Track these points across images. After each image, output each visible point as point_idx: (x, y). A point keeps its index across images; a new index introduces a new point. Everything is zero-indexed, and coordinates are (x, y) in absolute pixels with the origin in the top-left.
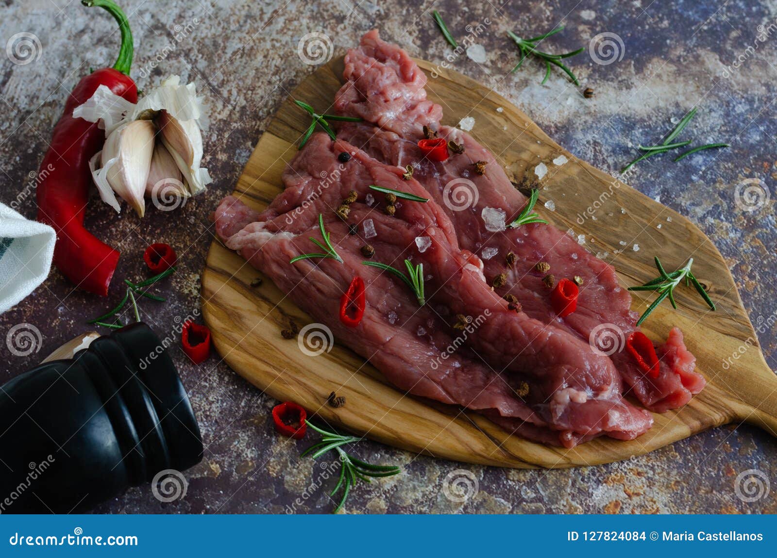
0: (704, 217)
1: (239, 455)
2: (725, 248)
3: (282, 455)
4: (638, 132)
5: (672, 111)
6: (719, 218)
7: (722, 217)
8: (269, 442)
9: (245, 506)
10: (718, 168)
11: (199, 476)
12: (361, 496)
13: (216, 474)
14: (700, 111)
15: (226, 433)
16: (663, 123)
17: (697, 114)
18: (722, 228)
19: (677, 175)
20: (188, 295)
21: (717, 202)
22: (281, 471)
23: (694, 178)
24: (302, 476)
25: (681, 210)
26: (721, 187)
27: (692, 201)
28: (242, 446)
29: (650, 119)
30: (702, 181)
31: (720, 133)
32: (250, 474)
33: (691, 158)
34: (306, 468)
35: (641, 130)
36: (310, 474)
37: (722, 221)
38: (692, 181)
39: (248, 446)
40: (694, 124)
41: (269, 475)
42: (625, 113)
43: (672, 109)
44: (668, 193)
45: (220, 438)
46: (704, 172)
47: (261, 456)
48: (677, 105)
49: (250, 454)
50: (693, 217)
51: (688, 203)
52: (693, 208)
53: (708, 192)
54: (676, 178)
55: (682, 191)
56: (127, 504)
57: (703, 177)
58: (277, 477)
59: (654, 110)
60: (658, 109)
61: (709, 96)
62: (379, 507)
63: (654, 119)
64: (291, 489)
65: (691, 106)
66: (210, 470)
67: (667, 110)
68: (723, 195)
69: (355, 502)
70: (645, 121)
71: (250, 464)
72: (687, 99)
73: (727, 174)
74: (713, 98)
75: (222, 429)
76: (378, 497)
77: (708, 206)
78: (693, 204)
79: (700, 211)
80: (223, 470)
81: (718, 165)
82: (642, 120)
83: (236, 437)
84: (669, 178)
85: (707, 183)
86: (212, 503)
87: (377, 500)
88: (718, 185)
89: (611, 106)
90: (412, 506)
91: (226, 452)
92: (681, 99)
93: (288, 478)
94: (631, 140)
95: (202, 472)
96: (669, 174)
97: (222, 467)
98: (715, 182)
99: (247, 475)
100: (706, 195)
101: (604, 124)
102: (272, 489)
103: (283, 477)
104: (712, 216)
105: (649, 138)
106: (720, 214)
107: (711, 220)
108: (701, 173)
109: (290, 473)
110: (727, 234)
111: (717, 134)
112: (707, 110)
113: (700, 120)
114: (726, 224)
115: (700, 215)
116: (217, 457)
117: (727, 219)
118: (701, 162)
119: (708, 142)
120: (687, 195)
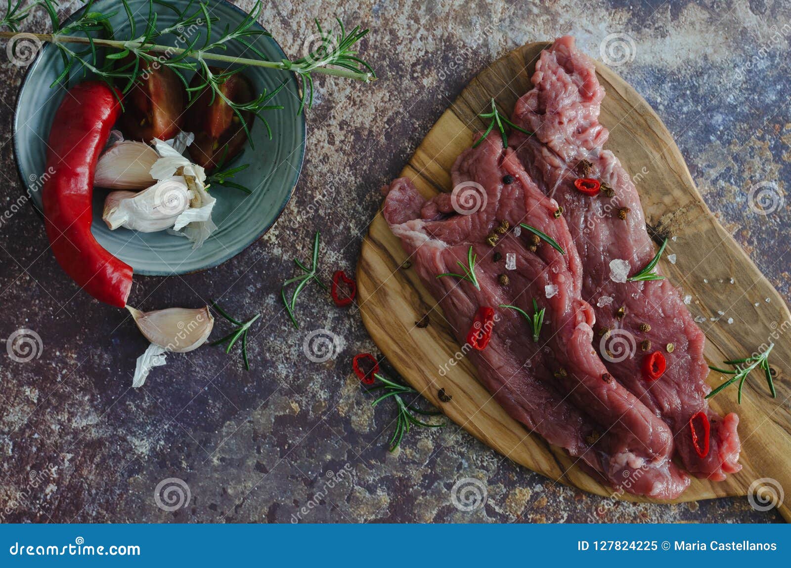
0: (717, 180)
1: (314, 396)
2: (731, 212)
3: (349, 397)
4: (667, 86)
5: (700, 65)
6: (729, 181)
7: (732, 181)
8: (338, 385)
9: (320, 442)
10: (735, 128)
11: (282, 413)
12: (413, 437)
13: (295, 412)
14: (726, 66)
15: (303, 375)
16: (691, 77)
17: (722, 69)
18: (730, 192)
19: (697, 135)
20: (267, 241)
21: (730, 165)
22: (349, 411)
23: (712, 138)
24: (366, 417)
25: (697, 171)
26: (736, 149)
27: (708, 163)
28: (316, 387)
29: (680, 72)
30: (718, 142)
31: (740, 91)
32: (324, 413)
33: (712, 116)
34: (369, 409)
35: (670, 84)
36: (372, 415)
37: (731, 184)
38: (710, 141)
39: (322, 388)
40: (719, 79)
41: (339, 414)
42: (658, 64)
43: (701, 63)
44: (688, 153)
45: (298, 378)
46: (722, 132)
47: (332, 397)
48: (706, 58)
49: (323, 395)
50: (707, 179)
51: (704, 165)
52: (707, 170)
53: (723, 154)
54: (696, 137)
55: (700, 151)
56: (225, 437)
57: (720, 138)
58: (345, 417)
59: (684, 63)
60: (687, 62)
61: (735, 49)
62: (427, 447)
63: (683, 72)
64: (356, 428)
65: (717, 58)
66: (291, 408)
67: (696, 62)
68: (736, 158)
69: (408, 442)
70: (675, 74)
71: (323, 404)
72: (715, 52)
73: (742, 135)
74: (739, 52)
75: (299, 371)
76: (427, 438)
77: (721, 169)
78: (708, 166)
79: (713, 173)
80: (301, 409)
81: (735, 125)
82: (673, 73)
83: (311, 379)
84: (690, 137)
85: (723, 144)
86: (294, 439)
87: (426, 440)
88: (732, 146)
89: (646, 56)
90: (453, 447)
91: (303, 392)
92: (710, 51)
93: (354, 418)
94: (661, 95)
95: (285, 411)
96: (690, 133)
97: (300, 406)
98: (730, 143)
99: (321, 415)
100: (720, 157)
101: (638, 76)
102: (342, 428)
103: (350, 417)
104: (724, 179)
105: (677, 93)
106: (730, 177)
107: (722, 183)
108: (719, 133)
109: (356, 414)
110: (735, 198)
111: (737, 92)
112: (732, 65)
113: (724, 75)
114: (735, 188)
115: (713, 177)
116: (297, 397)
117: (736, 182)
118: (720, 121)
119: (729, 100)
120: (704, 156)
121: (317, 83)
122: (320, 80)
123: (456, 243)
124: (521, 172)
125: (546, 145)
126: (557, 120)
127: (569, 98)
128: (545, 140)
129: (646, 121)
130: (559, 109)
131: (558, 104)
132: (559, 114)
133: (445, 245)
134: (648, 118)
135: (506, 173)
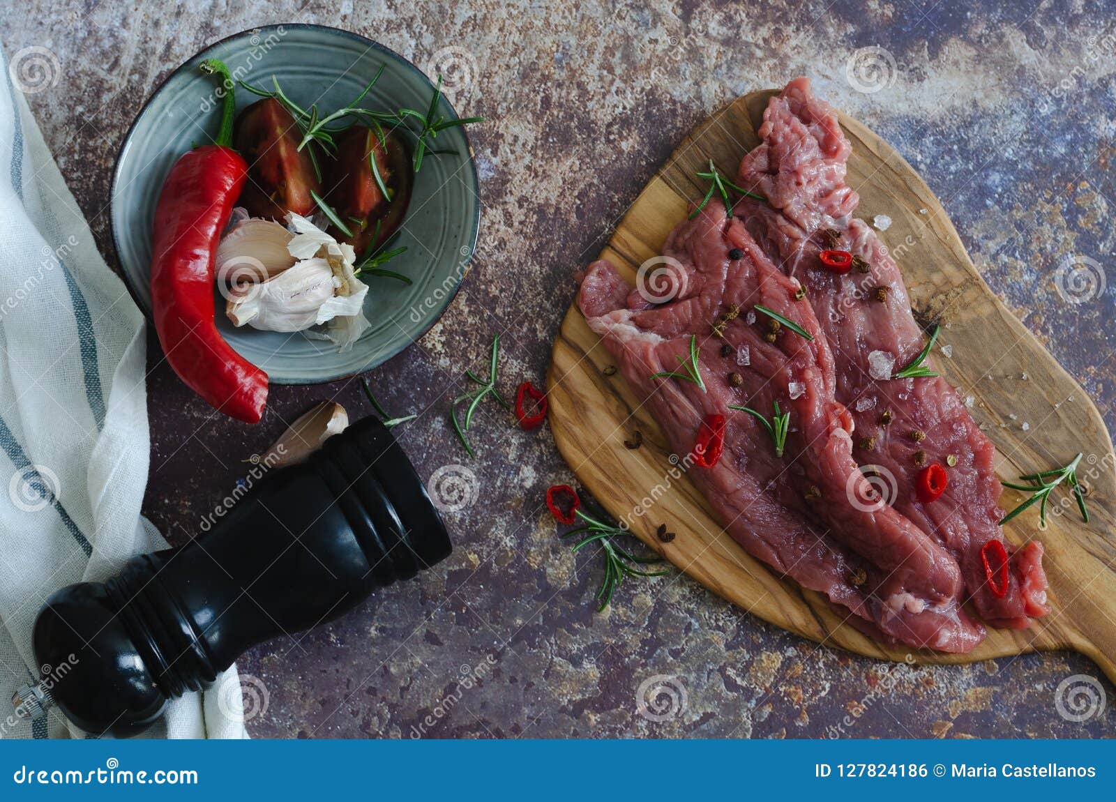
0: (997, 254)
1: (497, 544)
2: (1017, 294)
3: (543, 544)
4: (928, 140)
5: (967, 113)
6: (1013, 255)
7: (1017, 254)
8: (528, 529)
9: (507, 603)
10: (1017, 189)
11: (456, 568)
12: (626, 591)
13: (474, 566)
14: (1001, 113)
15: (482, 518)
16: (958, 128)
17: (996, 117)
18: (1016, 268)
19: (970, 199)
20: (431, 350)
21: (1013, 235)
22: (543, 562)
23: (988, 202)
24: (565, 568)
25: (973, 245)
26: (1018, 215)
27: (985, 234)
28: (500, 533)
29: (943, 123)
30: (997, 207)
31: (1021, 143)
32: (511, 566)
33: (987, 176)
34: (569, 559)
35: (932, 138)
36: (572, 566)
37: (1017, 258)
38: (986, 206)
39: (507, 533)
40: (993, 130)
41: (530, 566)
42: (915, 114)
43: (969, 110)
44: (959, 223)
45: (476, 522)
46: (1000, 195)
47: (520, 545)
48: (975, 104)
49: (508, 542)
50: (985, 254)
51: (981, 235)
52: (985, 241)
53: (1003, 222)
54: (968, 202)
55: (975, 219)
56: (385, 600)
57: (998, 202)
58: (539, 570)
59: (948, 110)
60: (952, 110)
61: (1011, 93)
62: (645, 604)
63: (948, 122)
64: (553, 584)
65: (990, 104)
66: (468, 561)
67: (963, 110)
68: (1020, 226)
69: (620, 599)
70: (938, 126)
71: (510, 554)
72: (986, 97)
73: (1026, 197)
74: (1016, 95)
75: (478, 513)
76: (644, 592)
77: (1001, 239)
78: (986, 237)
79: (992, 246)
80: (482, 561)
81: (1017, 186)
82: (935, 125)
83: (493, 523)
84: (960, 203)
85: (1003, 210)
86: (473, 600)
87: (643, 595)
88: (1014, 212)
89: (900, 105)
90: (679, 603)
91: (483, 540)
92: (979, 95)
93: (550, 570)
94: (921, 152)
95: (461, 564)
96: (961, 198)
97: (481, 558)
98: (1011, 208)
99: (507, 568)
100: (1000, 225)
101: (892, 129)
102: (534, 583)
103: (545, 569)
104: (1006, 252)
105: (941, 149)
106: (1014, 250)
107: (1004, 258)
108: (997, 196)
109: (552, 565)
110: (1021, 276)
111: (1017, 144)
112: (1008, 112)
113: (999, 125)
114: (1021, 264)
115: (993, 251)
116: (475, 546)
117: (1021, 256)
118: (997, 181)
119: (1007, 154)
120: (980, 225)
121: (488, 151)
122: (492, 147)
123: (673, 336)
124: (751, 245)
125: (781, 211)
126: (794, 181)
127: (806, 155)
128: (780, 206)
129: (904, 181)
130: (796, 167)
131: (794, 161)
132: (796, 173)
133: (660, 339)
134: (908, 178)
135: (732, 247)
